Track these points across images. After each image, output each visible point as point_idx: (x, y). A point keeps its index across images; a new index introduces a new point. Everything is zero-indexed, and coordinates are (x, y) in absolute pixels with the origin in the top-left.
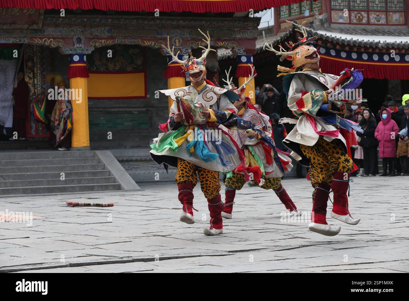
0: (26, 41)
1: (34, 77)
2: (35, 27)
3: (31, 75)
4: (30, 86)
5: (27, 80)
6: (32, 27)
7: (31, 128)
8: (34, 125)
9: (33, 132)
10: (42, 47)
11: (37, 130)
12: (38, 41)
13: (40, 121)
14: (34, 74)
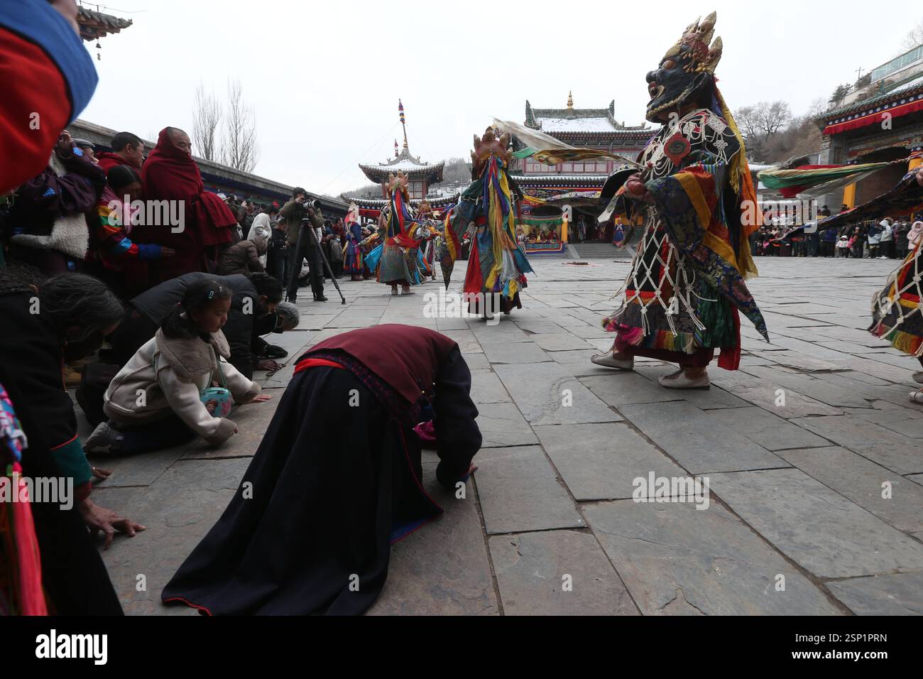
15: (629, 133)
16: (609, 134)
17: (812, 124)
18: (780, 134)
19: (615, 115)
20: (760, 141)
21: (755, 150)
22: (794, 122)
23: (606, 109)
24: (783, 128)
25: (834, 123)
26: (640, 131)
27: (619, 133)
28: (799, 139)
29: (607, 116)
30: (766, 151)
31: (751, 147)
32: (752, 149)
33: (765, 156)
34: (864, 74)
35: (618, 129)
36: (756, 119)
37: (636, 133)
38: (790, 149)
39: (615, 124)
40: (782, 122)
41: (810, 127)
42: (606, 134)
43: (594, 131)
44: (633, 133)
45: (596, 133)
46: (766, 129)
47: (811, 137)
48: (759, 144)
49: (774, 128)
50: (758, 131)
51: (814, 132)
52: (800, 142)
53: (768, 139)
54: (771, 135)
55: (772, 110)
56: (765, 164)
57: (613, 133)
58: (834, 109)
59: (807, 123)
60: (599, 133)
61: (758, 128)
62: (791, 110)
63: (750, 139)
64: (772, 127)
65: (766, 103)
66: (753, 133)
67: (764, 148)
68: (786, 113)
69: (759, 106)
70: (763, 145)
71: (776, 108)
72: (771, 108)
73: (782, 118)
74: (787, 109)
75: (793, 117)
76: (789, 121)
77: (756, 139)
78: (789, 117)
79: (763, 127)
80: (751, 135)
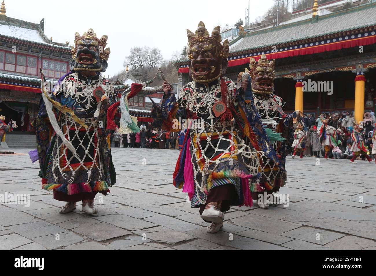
0: (30, 102)
1: (31, 113)
2: (33, 98)
3: (30, 112)
4: (30, 115)
5: (29, 113)
6: (32, 98)
7: (29, 128)
8: (30, 127)
9: (30, 129)
10: (35, 104)
11: (31, 129)
12: (33, 102)
13: (32, 126)
14: (31, 112)
15: (56, 47)
16: (39, 44)
17: (173, 65)
18: (157, 68)
19: (44, 30)
20: (146, 70)
21: (143, 76)
22: (164, 63)
23: (37, 24)
24: (159, 66)
25: (183, 67)
26: (65, 47)
27: (47, 46)
28: (167, 73)
29: (38, 30)
31: (142, 74)
32: (142, 75)
35: (47, 42)
36: (144, 56)
37: (62, 49)
39: (44, 38)
40: (158, 61)
41: (173, 68)
42: (36, 44)
43: (26, 39)
44: (59, 48)
45: (27, 41)
46: (150, 64)
47: (173, 73)
48: (146, 73)
49: (154, 64)
50: (145, 64)
51: (175, 71)
53: (151, 70)
54: (152, 68)
55: (152, 53)
57: (42, 45)
58: (184, 59)
59: (171, 64)
60: (30, 42)
61: (145, 62)
62: (162, 55)
63: (141, 69)
64: (153, 63)
65: (149, 47)
66: (142, 65)
67: (149, 75)
68: (160, 56)
69: (145, 48)
70: (148, 74)
71: (155, 52)
72: (151, 51)
73: (158, 59)
74: (161, 54)
75: (164, 59)
76: (161, 61)
77: (144, 69)
78: (162, 59)
79: (148, 62)
80: (141, 66)
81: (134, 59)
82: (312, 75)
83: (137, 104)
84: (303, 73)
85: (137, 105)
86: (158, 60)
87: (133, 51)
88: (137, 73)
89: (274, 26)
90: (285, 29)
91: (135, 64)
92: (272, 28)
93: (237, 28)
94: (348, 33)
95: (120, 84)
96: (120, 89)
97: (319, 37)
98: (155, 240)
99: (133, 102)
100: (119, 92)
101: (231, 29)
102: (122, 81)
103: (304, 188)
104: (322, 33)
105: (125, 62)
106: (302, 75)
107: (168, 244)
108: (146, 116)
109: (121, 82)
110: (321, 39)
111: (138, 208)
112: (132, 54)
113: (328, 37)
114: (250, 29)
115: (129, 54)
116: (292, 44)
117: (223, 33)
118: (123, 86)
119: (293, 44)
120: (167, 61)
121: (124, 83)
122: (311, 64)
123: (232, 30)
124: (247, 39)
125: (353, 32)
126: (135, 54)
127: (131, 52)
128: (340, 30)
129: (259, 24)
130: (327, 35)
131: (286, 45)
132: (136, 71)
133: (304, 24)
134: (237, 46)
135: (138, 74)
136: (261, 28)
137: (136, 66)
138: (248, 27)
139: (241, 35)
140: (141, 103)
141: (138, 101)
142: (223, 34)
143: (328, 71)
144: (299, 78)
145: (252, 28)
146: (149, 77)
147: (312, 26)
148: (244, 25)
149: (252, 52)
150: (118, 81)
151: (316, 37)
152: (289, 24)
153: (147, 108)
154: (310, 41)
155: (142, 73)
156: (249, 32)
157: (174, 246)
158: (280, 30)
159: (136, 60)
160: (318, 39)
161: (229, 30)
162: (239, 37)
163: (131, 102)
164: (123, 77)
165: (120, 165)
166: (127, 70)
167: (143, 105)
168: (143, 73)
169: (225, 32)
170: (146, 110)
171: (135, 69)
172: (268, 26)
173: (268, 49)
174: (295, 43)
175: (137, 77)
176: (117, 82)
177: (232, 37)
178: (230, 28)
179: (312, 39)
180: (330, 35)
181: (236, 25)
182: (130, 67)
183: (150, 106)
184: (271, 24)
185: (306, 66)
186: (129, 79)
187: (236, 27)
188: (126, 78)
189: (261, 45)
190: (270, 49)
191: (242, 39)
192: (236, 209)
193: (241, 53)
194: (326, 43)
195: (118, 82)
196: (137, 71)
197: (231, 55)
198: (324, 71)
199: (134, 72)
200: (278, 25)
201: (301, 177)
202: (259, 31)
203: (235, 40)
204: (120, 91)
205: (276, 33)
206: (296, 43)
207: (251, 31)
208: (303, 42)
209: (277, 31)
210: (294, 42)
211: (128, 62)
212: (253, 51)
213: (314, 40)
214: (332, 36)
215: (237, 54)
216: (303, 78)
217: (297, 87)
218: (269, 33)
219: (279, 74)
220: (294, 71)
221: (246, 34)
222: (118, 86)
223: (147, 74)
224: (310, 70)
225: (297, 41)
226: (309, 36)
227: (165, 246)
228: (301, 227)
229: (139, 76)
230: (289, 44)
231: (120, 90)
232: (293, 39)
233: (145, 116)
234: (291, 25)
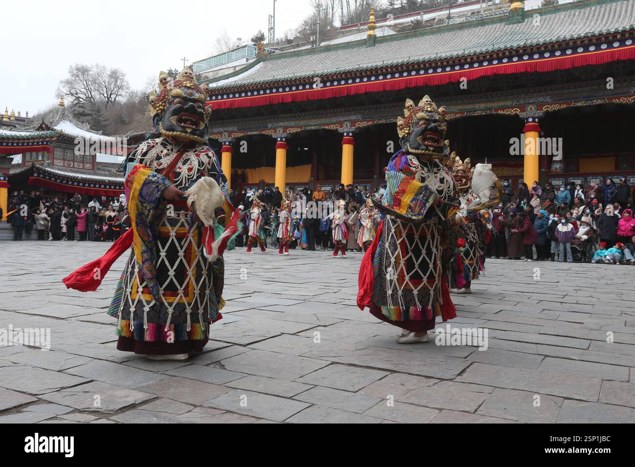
18: (119, 103)
20: (99, 107)
21: (94, 116)
22: (132, 95)
24: (122, 99)
28: (138, 114)
30: (106, 120)
31: (91, 112)
32: (91, 115)
33: (105, 126)
34: (188, 64)
36: (94, 81)
38: (129, 123)
46: (106, 95)
48: (98, 111)
49: (113, 96)
50: (97, 96)
52: (138, 117)
53: (107, 108)
54: (109, 103)
55: (111, 76)
56: (104, 134)
61: (96, 92)
62: (128, 81)
63: (89, 103)
64: (111, 94)
65: (104, 67)
66: (92, 97)
67: (104, 116)
68: (124, 84)
69: (97, 68)
70: (103, 112)
71: (114, 75)
72: (109, 73)
73: (120, 87)
74: (125, 80)
75: (131, 89)
76: (127, 92)
77: (95, 104)
78: (127, 88)
79: (102, 92)
80: (90, 99)
81: (76, 86)
82: (367, 126)
83: (81, 165)
84: (353, 123)
85: (81, 167)
86: (121, 91)
87: (75, 72)
88: (81, 110)
89: (313, 46)
90: (328, 52)
91: (79, 95)
92: (308, 49)
93: (254, 45)
94: (416, 67)
95: (48, 128)
96: (47, 137)
97: (376, 69)
98: (79, 408)
99: (74, 162)
100: (45, 143)
101: (246, 46)
102: (51, 123)
103: (344, 303)
104: (380, 64)
105: (58, 90)
106: (351, 126)
107: (102, 413)
108: (97, 186)
109: (49, 125)
110: (379, 72)
111: (59, 350)
112: (73, 76)
113: (389, 70)
114: (276, 49)
115: (67, 76)
116: (337, 76)
117: (232, 51)
118: (53, 132)
119: (339, 77)
120: (137, 92)
121: (55, 128)
122: (365, 110)
123: (246, 48)
124: (269, 64)
125: (422, 66)
126: (78, 76)
127: (70, 72)
128: (406, 60)
129: (289, 42)
130: (387, 66)
131: (328, 78)
132: (79, 107)
133: (356, 48)
134: (253, 74)
135: (84, 112)
136: (294, 48)
137: (79, 97)
138: (273, 45)
139: (260, 58)
140: (87, 163)
141: (83, 159)
142: (233, 53)
143: (388, 122)
144: (347, 130)
145: (279, 48)
146: (105, 118)
147: (367, 51)
148: (266, 42)
149: (276, 85)
150: (43, 123)
151: (372, 69)
152: (334, 45)
153: (98, 171)
154: (364, 74)
155: (91, 110)
156: (274, 52)
157: (113, 415)
158: (320, 54)
159: (80, 87)
160: (374, 72)
161: (242, 47)
162: (256, 60)
163: (69, 161)
164: (53, 116)
165: (42, 272)
166: (62, 105)
167: (91, 167)
168: (93, 111)
169: (236, 49)
170: (97, 174)
171: (77, 103)
172: (304, 45)
173: (302, 82)
174: (341, 76)
175: (83, 118)
176: (41, 125)
177: (247, 60)
178: (244, 44)
179: (366, 70)
180: (392, 67)
181: (253, 40)
182: (68, 101)
183: (104, 168)
184: (308, 43)
185: (357, 112)
186: (65, 121)
187: (253, 43)
188: (59, 118)
189: (290, 76)
190: (304, 83)
191: (261, 64)
192: (232, 343)
193: (259, 87)
194: (385, 78)
195: (44, 126)
196: (82, 107)
197: (243, 89)
198: (383, 121)
199: (76, 108)
200: (319, 45)
201: (343, 285)
202: (288, 53)
203: (251, 64)
204: (47, 142)
205: (315, 58)
206: (343, 76)
207: (277, 52)
208: (353, 75)
209: (315, 54)
210: (341, 74)
211: (65, 90)
212: (278, 84)
213: (368, 73)
214: (394, 69)
215: (253, 87)
216: (354, 130)
217: (344, 144)
218: (304, 57)
219: (318, 123)
220: (340, 120)
221: (268, 56)
222: (43, 132)
223: (101, 114)
224: (364, 119)
225: (344, 73)
226: (361, 66)
227: (96, 418)
228: (328, 365)
229: (86, 115)
230: (332, 77)
231: (47, 140)
232: (338, 70)
233: (95, 186)
234: (338, 47)
